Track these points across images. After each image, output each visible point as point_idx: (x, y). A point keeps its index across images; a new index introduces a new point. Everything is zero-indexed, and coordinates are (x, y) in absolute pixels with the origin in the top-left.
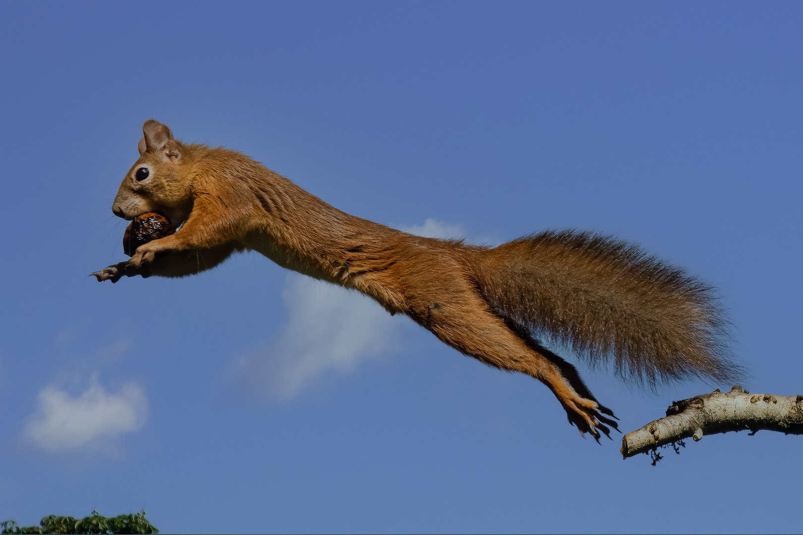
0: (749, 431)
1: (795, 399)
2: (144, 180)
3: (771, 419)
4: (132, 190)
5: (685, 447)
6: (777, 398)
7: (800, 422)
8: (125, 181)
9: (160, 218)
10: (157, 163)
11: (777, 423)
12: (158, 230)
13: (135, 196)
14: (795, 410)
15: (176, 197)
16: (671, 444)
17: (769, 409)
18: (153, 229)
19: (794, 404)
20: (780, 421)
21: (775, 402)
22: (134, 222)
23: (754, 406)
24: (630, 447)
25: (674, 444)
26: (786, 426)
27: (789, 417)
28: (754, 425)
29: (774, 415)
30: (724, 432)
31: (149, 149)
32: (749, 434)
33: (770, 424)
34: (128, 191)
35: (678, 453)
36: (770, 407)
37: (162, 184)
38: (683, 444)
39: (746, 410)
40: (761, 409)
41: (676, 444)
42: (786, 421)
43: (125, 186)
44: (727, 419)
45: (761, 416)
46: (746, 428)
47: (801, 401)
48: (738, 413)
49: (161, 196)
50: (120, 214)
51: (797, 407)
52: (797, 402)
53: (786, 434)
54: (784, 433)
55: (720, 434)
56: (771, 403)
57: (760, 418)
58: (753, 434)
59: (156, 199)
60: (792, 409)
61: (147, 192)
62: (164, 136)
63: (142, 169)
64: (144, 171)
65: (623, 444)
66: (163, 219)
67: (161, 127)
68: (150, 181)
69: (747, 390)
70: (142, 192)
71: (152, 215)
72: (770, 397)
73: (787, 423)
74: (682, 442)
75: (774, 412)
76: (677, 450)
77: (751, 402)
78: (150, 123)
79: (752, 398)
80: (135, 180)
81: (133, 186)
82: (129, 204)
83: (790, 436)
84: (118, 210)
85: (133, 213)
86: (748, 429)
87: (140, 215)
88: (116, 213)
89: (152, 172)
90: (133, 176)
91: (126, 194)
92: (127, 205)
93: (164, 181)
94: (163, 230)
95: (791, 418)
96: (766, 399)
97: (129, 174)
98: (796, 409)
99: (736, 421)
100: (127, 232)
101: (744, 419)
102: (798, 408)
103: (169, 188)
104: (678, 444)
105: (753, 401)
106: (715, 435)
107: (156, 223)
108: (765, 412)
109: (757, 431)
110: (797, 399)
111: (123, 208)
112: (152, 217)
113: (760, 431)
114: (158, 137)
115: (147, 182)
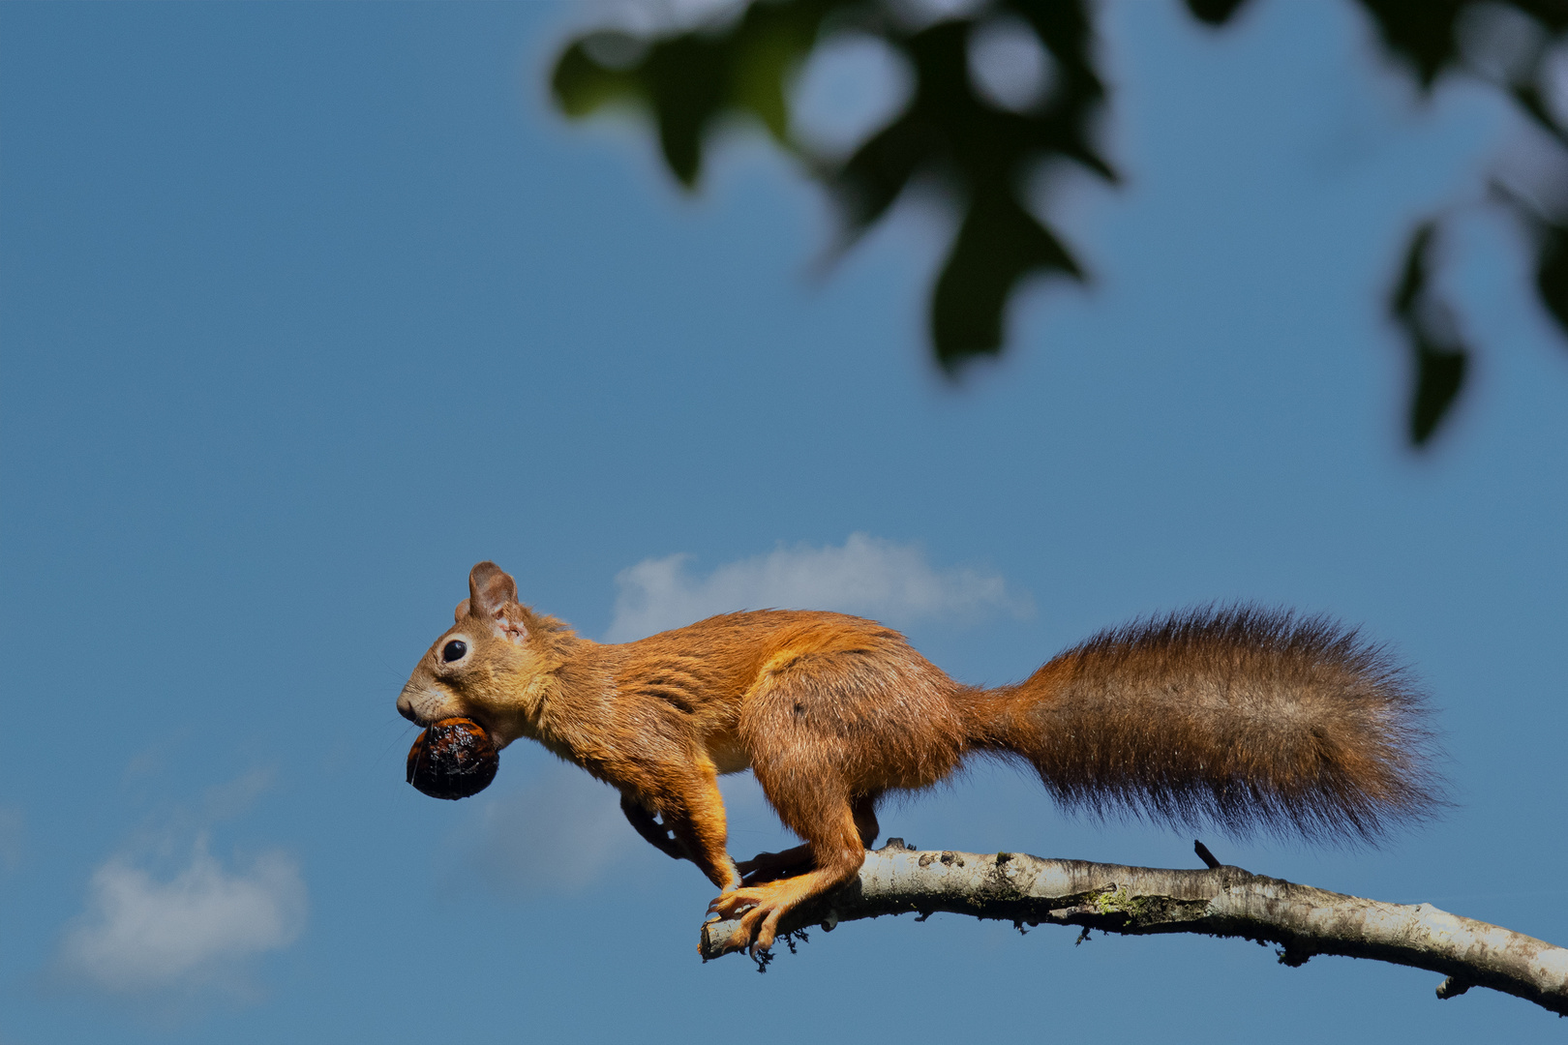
0: (917, 914)
1: (994, 859)
2: (456, 662)
3: (954, 894)
4: (435, 675)
5: (807, 941)
6: (964, 857)
7: (1004, 898)
8: (425, 659)
9: (475, 728)
10: (483, 636)
11: (964, 900)
12: (466, 747)
13: (439, 687)
14: (995, 878)
15: (508, 697)
16: (784, 936)
17: (951, 877)
18: (459, 744)
19: (994, 867)
20: (969, 896)
21: (961, 865)
22: (429, 731)
23: (926, 871)
24: (715, 943)
25: (788, 938)
26: (980, 905)
27: (984, 889)
28: (924, 903)
29: (960, 886)
30: (874, 916)
31: (475, 612)
32: (917, 920)
33: (952, 901)
34: (428, 677)
35: (794, 952)
36: (953, 873)
37: (486, 672)
38: (804, 937)
39: (911, 879)
40: (937, 877)
41: (792, 936)
42: (979, 896)
43: (424, 668)
44: (880, 893)
45: (936, 888)
46: (911, 909)
47: (1004, 862)
48: (897, 882)
49: (482, 692)
50: (409, 713)
51: (998, 872)
52: (997, 865)
53: (980, 919)
54: (976, 918)
55: (868, 920)
56: (954, 865)
57: (935, 891)
58: (923, 919)
59: (472, 696)
60: (990, 876)
61: (458, 683)
62: (504, 593)
63: (455, 642)
64: (457, 646)
65: (703, 936)
66: (479, 731)
67: (500, 577)
68: (466, 664)
69: (914, 844)
70: (451, 681)
71: (462, 721)
72: (953, 856)
73: (982, 901)
74: (802, 933)
75: (959, 880)
76: (792, 946)
77: (920, 865)
78: (485, 568)
79: (922, 858)
80: (440, 659)
81: (436, 669)
82: (425, 698)
83: (987, 922)
84: (406, 706)
85: (429, 714)
86: (915, 910)
87: (441, 720)
88: (402, 711)
89: (470, 651)
90: (439, 652)
91: (422, 681)
92: (423, 700)
93: (489, 667)
94: (475, 749)
95: (988, 892)
96: (945, 859)
97: (433, 649)
98: (996, 875)
99: (895, 897)
100: (417, 745)
101: (908, 894)
102: (999, 875)
103: (497, 681)
104: (796, 936)
105: (924, 862)
106: (858, 921)
107: (466, 736)
108: (944, 881)
109: (931, 913)
110: (999, 859)
111: (414, 704)
112: (460, 725)
113: (935, 913)
114: (494, 595)
115: (459, 665)
